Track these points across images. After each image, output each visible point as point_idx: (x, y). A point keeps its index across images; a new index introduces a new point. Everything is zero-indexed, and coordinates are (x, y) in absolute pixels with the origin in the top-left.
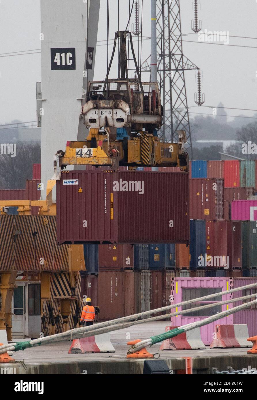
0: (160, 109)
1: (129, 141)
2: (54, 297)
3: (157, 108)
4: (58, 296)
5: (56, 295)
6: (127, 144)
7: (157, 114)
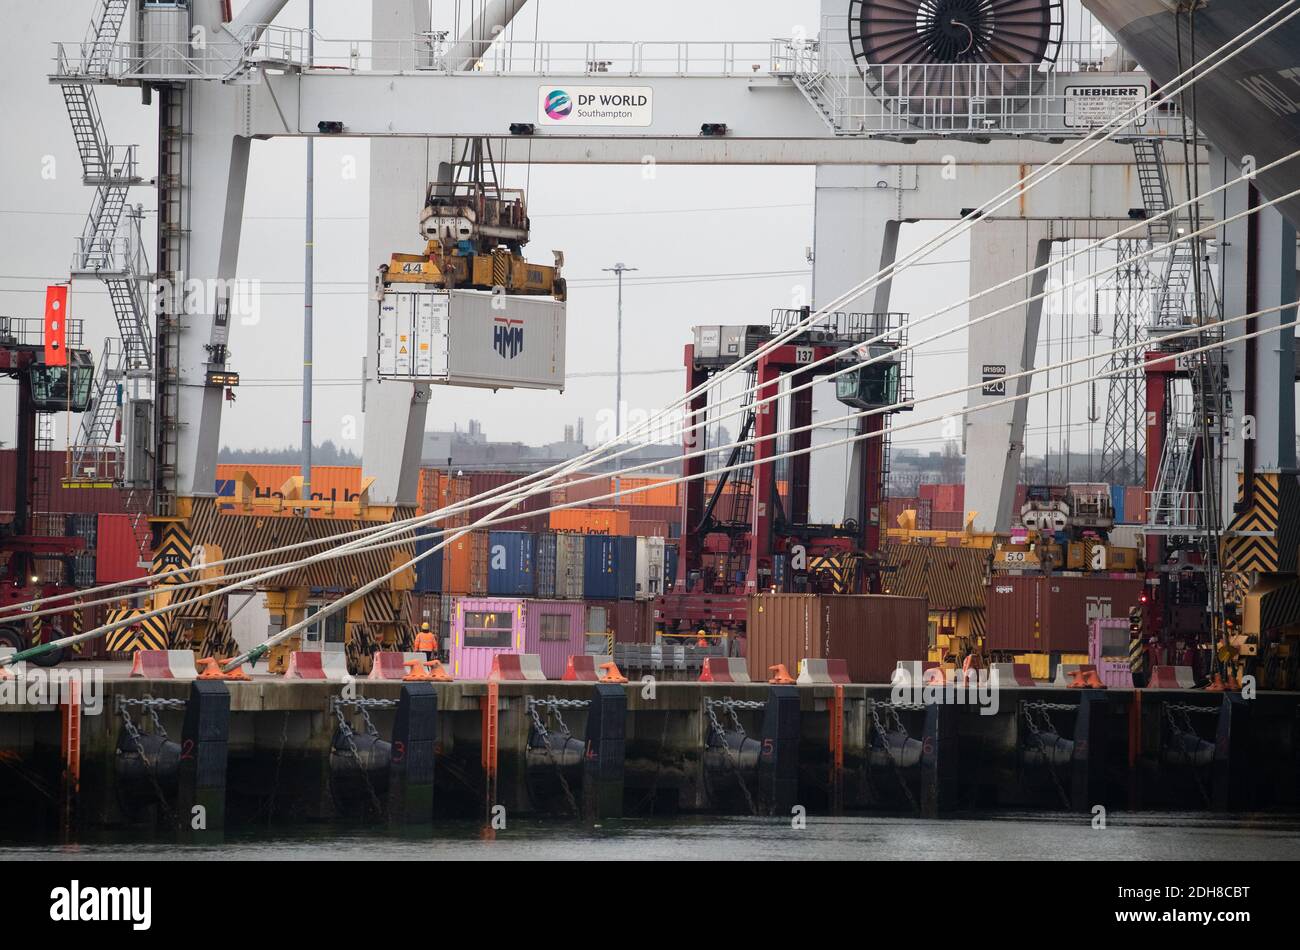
0: (525, 222)
1: (476, 257)
2: (369, 620)
3: (522, 220)
4: (375, 620)
5: (371, 619)
6: (472, 261)
7: (521, 228)
